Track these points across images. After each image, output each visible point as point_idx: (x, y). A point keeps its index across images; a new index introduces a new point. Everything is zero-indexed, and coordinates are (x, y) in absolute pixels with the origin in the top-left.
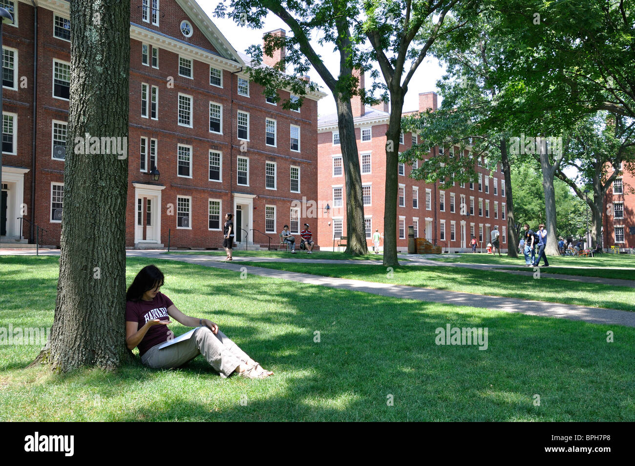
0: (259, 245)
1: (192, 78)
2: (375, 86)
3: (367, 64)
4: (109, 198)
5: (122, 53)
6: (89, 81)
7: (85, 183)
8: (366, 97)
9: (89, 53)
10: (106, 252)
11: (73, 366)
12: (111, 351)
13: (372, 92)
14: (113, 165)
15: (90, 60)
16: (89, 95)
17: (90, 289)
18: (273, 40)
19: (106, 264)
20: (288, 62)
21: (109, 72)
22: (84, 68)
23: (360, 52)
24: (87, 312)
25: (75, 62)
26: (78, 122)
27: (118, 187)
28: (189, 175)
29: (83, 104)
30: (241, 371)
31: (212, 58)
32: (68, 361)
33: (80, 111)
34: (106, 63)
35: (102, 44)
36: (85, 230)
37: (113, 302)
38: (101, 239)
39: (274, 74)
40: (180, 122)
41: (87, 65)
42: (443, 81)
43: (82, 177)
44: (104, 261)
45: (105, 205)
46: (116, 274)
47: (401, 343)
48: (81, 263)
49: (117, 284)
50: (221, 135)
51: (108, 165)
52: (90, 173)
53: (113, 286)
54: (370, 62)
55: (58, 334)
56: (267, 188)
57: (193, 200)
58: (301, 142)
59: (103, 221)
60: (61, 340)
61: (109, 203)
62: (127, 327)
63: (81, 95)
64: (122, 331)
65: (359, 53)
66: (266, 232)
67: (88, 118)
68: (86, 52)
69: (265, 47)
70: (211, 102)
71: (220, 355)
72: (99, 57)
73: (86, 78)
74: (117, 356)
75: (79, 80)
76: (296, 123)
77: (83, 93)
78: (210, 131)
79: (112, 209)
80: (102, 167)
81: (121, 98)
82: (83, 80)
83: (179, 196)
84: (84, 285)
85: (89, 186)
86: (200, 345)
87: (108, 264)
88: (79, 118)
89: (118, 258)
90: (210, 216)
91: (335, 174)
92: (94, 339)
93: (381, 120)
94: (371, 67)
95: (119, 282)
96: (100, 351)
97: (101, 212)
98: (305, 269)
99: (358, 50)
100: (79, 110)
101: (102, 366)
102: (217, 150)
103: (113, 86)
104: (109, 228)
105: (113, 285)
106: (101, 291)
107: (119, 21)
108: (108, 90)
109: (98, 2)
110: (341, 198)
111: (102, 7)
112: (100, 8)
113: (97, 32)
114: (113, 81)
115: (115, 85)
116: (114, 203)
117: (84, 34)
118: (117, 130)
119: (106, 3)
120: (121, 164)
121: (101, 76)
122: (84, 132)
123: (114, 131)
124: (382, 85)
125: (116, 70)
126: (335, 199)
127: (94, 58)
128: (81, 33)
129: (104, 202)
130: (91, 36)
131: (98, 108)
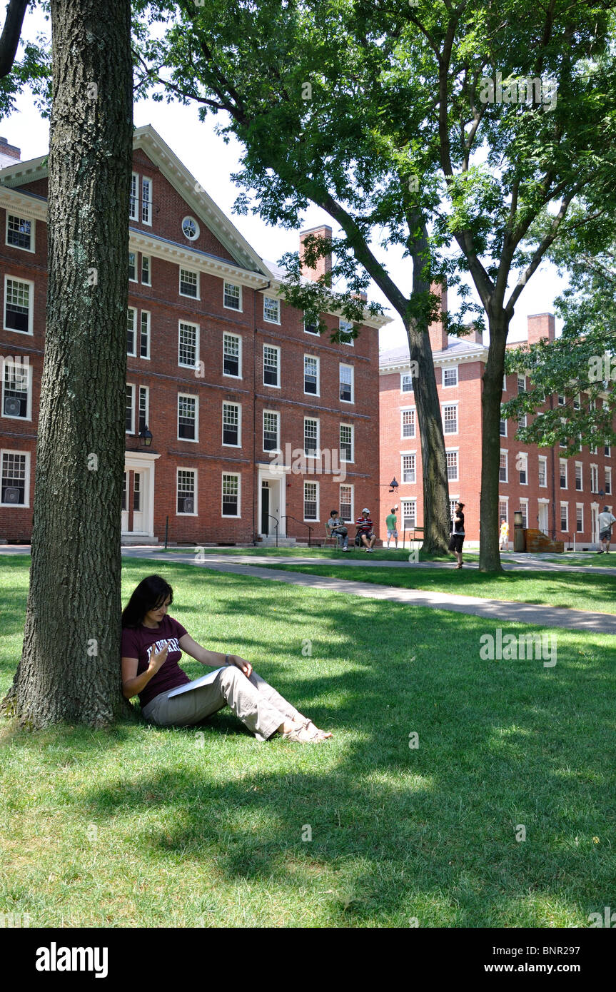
0: (295, 539)
1: (198, 298)
2: (465, 308)
3: (454, 276)
4: (100, 481)
5: (119, 277)
6: (72, 318)
7: (67, 461)
8: (451, 323)
9: (73, 279)
10: (95, 559)
11: (49, 720)
12: (102, 701)
13: (460, 317)
14: (105, 435)
15: (75, 287)
16: (73, 337)
17: (72, 611)
18: (316, 244)
19: (95, 576)
20: (338, 275)
21: (101, 305)
22: (67, 299)
23: (443, 259)
24: (68, 645)
26: (57, 375)
27: (111, 466)
28: (193, 438)
29: (64, 350)
30: (285, 731)
31: (227, 270)
32: (42, 713)
33: (60, 360)
34: (96, 291)
35: (92, 266)
36: (66, 527)
37: (104, 630)
38: (89, 541)
39: (317, 292)
40: (181, 361)
41: (71, 296)
42: (564, 297)
43: (63, 453)
44: (92, 572)
45: (94, 492)
46: (109, 591)
47: (515, 690)
48: (61, 574)
49: (110, 604)
50: (239, 380)
51: (99, 435)
52: (73, 446)
53: (105, 607)
54: (457, 272)
57: (199, 474)
58: (356, 389)
59: (91, 515)
60: (32, 683)
61: (100, 490)
62: (124, 666)
63: (62, 337)
64: (116, 671)
65: (440, 260)
66: (305, 520)
67: (72, 370)
68: (70, 277)
69: (305, 255)
70: (225, 333)
71: (256, 707)
72: (86, 284)
73: (68, 314)
74: (110, 707)
75: (59, 317)
76: (348, 361)
78: (224, 375)
79: (103, 497)
80: (89, 439)
81: (117, 340)
82: (65, 316)
83: (179, 469)
84: (65, 607)
85: (72, 465)
86: (228, 693)
87: (97, 577)
88: (58, 370)
89: (111, 567)
90: (224, 497)
91: (405, 435)
92: (78, 682)
93: (472, 355)
94: (459, 280)
95: (112, 602)
96: (87, 700)
97: (88, 503)
98: (363, 575)
99: (439, 256)
100: (59, 358)
101: (88, 722)
102: (234, 401)
103: (106, 323)
104: (99, 525)
105: (105, 605)
106: (88, 615)
107: (115, 233)
108: (99, 329)
109: (87, 207)
110: (413, 471)
111: (91, 213)
112: (89, 216)
113: (84, 248)
114: (107, 316)
115: (109, 322)
116: (106, 489)
117: (66, 253)
118: (111, 386)
119: (98, 209)
120: (116, 433)
121: (90, 310)
122: (66, 389)
123: (106, 387)
124: (476, 306)
125: (111, 301)
126: (405, 471)
127: (80, 286)
128: (62, 251)
129: (93, 488)
130: (76, 255)
131: (84, 355)
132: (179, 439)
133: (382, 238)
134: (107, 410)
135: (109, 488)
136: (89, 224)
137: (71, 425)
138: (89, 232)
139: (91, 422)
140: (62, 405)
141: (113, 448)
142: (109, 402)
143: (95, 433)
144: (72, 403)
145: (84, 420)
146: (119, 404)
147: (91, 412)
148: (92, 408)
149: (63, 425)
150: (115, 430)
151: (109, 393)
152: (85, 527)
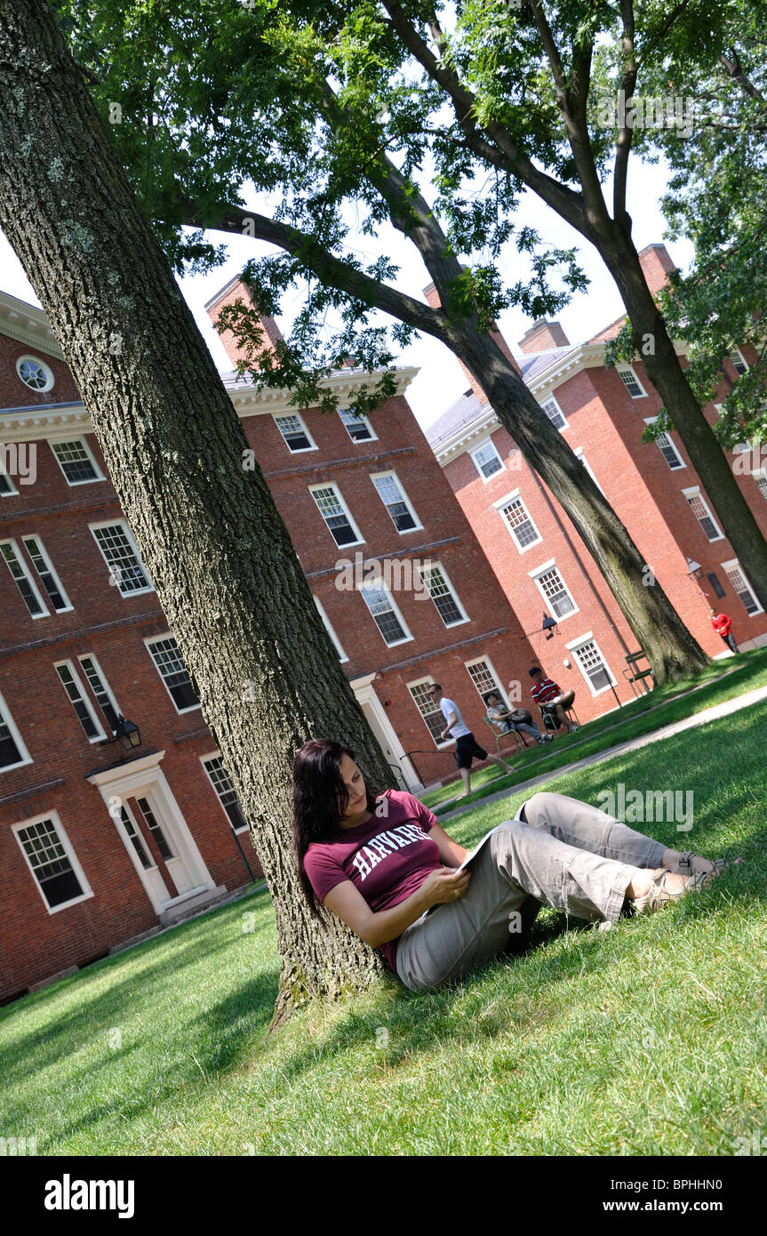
2: (540, 266)
3: (499, 224)
4: (272, 569)
5: (152, 250)
7: (210, 560)
8: (532, 299)
9: (89, 280)
10: (320, 689)
11: (375, 967)
13: (540, 283)
14: (247, 495)
15: (98, 292)
16: (133, 367)
18: (264, 273)
19: (332, 716)
20: (321, 309)
21: (149, 300)
22: (95, 315)
23: (469, 205)
25: (69, 316)
26: (135, 437)
27: (276, 541)
29: (128, 392)
32: (358, 963)
33: (130, 412)
34: (133, 283)
35: (107, 247)
36: (257, 660)
38: (298, 666)
39: (299, 348)
40: (124, 590)
41: (98, 306)
42: (674, 194)
43: (199, 551)
44: (327, 711)
45: (271, 589)
46: (362, 731)
48: (281, 737)
51: (237, 499)
52: (210, 532)
54: (502, 216)
56: (390, 646)
58: (414, 504)
59: (284, 626)
61: (278, 581)
63: (116, 376)
65: (467, 209)
67: (153, 417)
68: (83, 279)
72: (113, 279)
75: (94, 349)
76: (381, 466)
79: (288, 592)
80: (228, 509)
82: (105, 342)
83: (203, 760)
85: (222, 562)
87: (336, 716)
88: (133, 428)
91: (523, 544)
93: (567, 367)
94: (513, 226)
97: (271, 608)
99: (463, 203)
100: (125, 410)
103: (169, 325)
104: (302, 637)
105: (367, 756)
107: (114, 186)
108: (164, 337)
109: (56, 162)
110: (565, 592)
111: (68, 168)
112: (67, 174)
113: (83, 226)
114: (164, 314)
115: (172, 322)
116: (285, 578)
117: (60, 246)
118: (220, 419)
119: (73, 157)
120: (259, 488)
121: (138, 315)
122: (158, 450)
123: (214, 421)
124: (556, 253)
125: (160, 289)
126: (552, 600)
127: (105, 285)
128: (52, 248)
129: (267, 583)
130: (76, 242)
131: (162, 386)
132: (181, 712)
133: (362, 219)
134: (231, 457)
135: (289, 575)
136: (73, 186)
137: (192, 500)
138: (79, 198)
139: (220, 484)
140: (164, 479)
141: (265, 511)
142: (227, 441)
143: (233, 498)
144: (176, 468)
145: (207, 484)
147: (211, 468)
148: (211, 462)
149: (179, 508)
150: (256, 484)
151: (223, 431)
152: (283, 648)
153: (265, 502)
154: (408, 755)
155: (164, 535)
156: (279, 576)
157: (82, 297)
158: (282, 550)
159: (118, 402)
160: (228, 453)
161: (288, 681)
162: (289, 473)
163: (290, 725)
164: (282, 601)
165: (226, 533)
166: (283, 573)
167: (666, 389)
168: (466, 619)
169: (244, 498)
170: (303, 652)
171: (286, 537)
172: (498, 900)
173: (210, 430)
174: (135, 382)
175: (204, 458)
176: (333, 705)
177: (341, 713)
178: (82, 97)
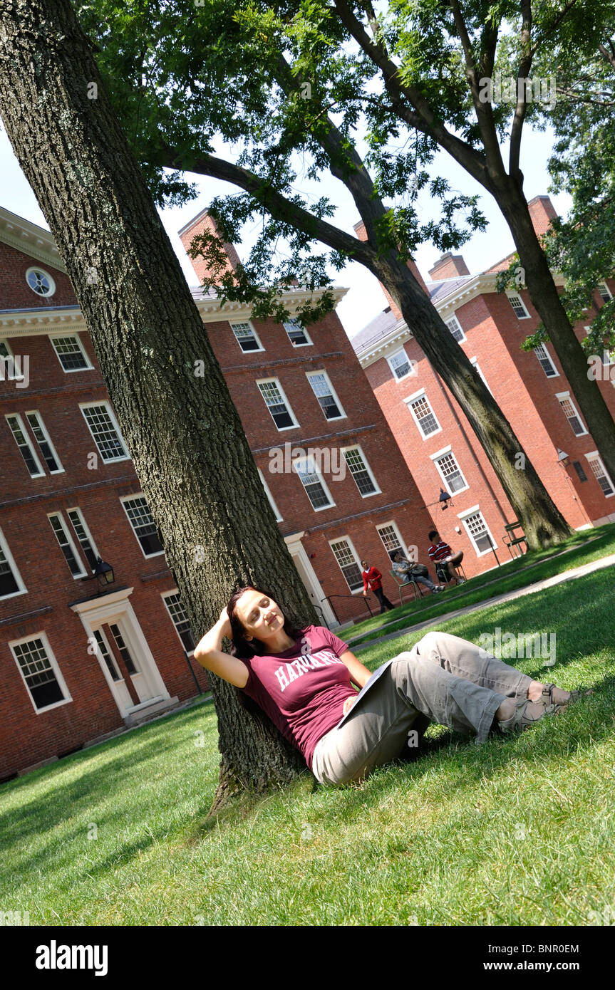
0: (352, 622)
1: (91, 367)
2: (449, 208)
3: (418, 174)
4: (226, 446)
5: (139, 187)
6: (109, 257)
7: (176, 436)
9: (88, 208)
10: (260, 543)
14: (208, 386)
15: (95, 218)
16: (120, 280)
18: (228, 209)
19: (269, 565)
21: (135, 227)
22: (92, 237)
23: (394, 158)
25: (71, 237)
26: (120, 336)
27: (230, 424)
29: (116, 300)
32: (282, 762)
33: (117, 316)
34: (123, 213)
35: (104, 184)
36: (211, 517)
38: (244, 524)
40: (105, 457)
41: (95, 230)
43: (168, 429)
44: (265, 561)
45: (224, 462)
48: (228, 580)
51: (200, 388)
52: (177, 414)
55: (240, 729)
56: (317, 510)
58: (340, 397)
59: (233, 491)
60: (251, 734)
61: (230, 456)
63: (107, 287)
65: (392, 161)
66: (353, 592)
67: (135, 320)
68: (83, 206)
69: (218, 230)
72: (107, 208)
73: (102, 254)
75: (90, 264)
76: (315, 366)
77: (108, 283)
79: (237, 464)
80: (192, 396)
82: (99, 259)
83: (164, 595)
85: (186, 438)
87: (272, 565)
88: (119, 329)
91: (426, 433)
94: (428, 176)
97: (224, 477)
99: (388, 156)
100: (113, 314)
103: (151, 247)
104: (247, 501)
105: (296, 597)
109: (65, 114)
110: (458, 473)
111: (74, 119)
112: (73, 123)
113: (85, 165)
114: (147, 239)
115: (153, 245)
116: (236, 453)
117: (66, 181)
118: (188, 324)
119: (79, 110)
120: (218, 381)
121: (126, 239)
122: (138, 347)
123: (183, 326)
125: (144, 218)
126: (447, 479)
127: (101, 213)
128: (59, 182)
129: (221, 456)
130: (79, 178)
131: (143, 297)
132: (147, 557)
133: (307, 166)
135: (239, 451)
136: (78, 134)
137: (164, 388)
138: (82, 143)
139: (186, 376)
140: (142, 370)
141: (222, 399)
142: (193, 342)
143: (196, 387)
144: (152, 361)
145: (176, 376)
146: (206, 343)
147: (180, 363)
148: (180, 358)
149: (153, 394)
150: (215, 377)
151: (190, 334)
152: (232, 508)
153: (222, 393)
154: (328, 598)
155: (140, 415)
156: (231, 451)
157: (82, 223)
158: (233, 430)
159: (108, 307)
160: (194, 351)
161: (235, 536)
162: (241, 369)
163: (235, 570)
164: (232, 471)
165: (190, 415)
166: (234, 448)
167: (546, 313)
168: (378, 491)
169: (205, 387)
170: (248, 513)
171: (237, 420)
172: (395, 716)
173: (180, 333)
174: (122, 292)
175: (175, 355)
176: (270, 556)
177: (277, 562)
178: (88, 62)
